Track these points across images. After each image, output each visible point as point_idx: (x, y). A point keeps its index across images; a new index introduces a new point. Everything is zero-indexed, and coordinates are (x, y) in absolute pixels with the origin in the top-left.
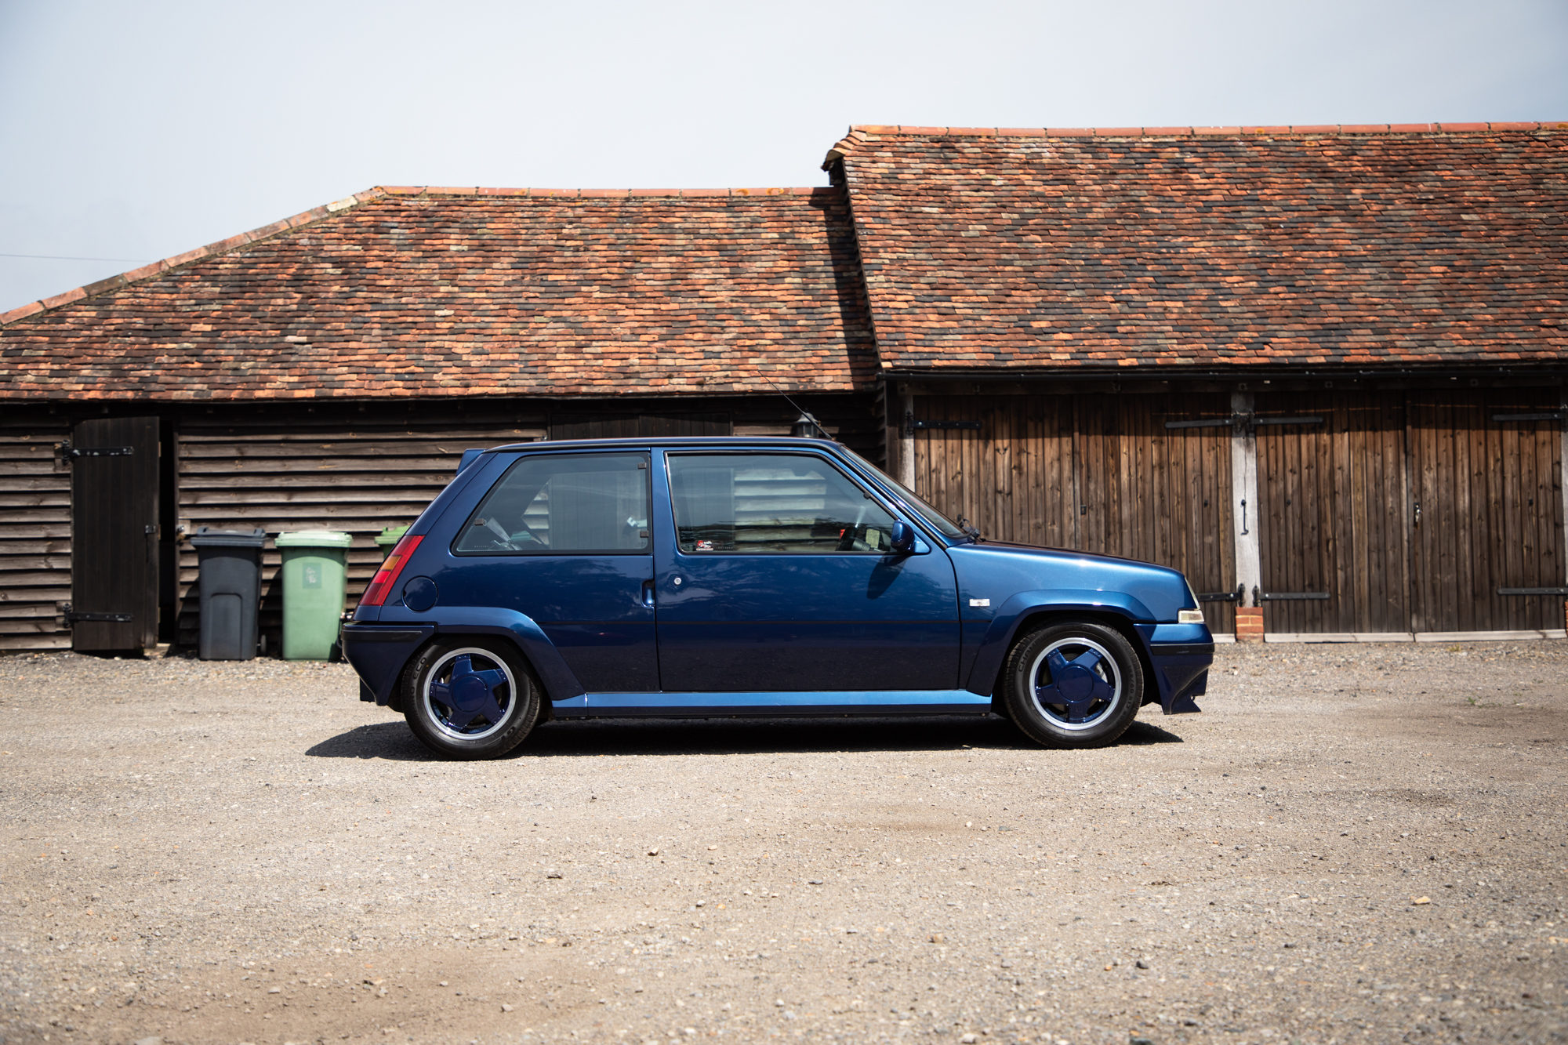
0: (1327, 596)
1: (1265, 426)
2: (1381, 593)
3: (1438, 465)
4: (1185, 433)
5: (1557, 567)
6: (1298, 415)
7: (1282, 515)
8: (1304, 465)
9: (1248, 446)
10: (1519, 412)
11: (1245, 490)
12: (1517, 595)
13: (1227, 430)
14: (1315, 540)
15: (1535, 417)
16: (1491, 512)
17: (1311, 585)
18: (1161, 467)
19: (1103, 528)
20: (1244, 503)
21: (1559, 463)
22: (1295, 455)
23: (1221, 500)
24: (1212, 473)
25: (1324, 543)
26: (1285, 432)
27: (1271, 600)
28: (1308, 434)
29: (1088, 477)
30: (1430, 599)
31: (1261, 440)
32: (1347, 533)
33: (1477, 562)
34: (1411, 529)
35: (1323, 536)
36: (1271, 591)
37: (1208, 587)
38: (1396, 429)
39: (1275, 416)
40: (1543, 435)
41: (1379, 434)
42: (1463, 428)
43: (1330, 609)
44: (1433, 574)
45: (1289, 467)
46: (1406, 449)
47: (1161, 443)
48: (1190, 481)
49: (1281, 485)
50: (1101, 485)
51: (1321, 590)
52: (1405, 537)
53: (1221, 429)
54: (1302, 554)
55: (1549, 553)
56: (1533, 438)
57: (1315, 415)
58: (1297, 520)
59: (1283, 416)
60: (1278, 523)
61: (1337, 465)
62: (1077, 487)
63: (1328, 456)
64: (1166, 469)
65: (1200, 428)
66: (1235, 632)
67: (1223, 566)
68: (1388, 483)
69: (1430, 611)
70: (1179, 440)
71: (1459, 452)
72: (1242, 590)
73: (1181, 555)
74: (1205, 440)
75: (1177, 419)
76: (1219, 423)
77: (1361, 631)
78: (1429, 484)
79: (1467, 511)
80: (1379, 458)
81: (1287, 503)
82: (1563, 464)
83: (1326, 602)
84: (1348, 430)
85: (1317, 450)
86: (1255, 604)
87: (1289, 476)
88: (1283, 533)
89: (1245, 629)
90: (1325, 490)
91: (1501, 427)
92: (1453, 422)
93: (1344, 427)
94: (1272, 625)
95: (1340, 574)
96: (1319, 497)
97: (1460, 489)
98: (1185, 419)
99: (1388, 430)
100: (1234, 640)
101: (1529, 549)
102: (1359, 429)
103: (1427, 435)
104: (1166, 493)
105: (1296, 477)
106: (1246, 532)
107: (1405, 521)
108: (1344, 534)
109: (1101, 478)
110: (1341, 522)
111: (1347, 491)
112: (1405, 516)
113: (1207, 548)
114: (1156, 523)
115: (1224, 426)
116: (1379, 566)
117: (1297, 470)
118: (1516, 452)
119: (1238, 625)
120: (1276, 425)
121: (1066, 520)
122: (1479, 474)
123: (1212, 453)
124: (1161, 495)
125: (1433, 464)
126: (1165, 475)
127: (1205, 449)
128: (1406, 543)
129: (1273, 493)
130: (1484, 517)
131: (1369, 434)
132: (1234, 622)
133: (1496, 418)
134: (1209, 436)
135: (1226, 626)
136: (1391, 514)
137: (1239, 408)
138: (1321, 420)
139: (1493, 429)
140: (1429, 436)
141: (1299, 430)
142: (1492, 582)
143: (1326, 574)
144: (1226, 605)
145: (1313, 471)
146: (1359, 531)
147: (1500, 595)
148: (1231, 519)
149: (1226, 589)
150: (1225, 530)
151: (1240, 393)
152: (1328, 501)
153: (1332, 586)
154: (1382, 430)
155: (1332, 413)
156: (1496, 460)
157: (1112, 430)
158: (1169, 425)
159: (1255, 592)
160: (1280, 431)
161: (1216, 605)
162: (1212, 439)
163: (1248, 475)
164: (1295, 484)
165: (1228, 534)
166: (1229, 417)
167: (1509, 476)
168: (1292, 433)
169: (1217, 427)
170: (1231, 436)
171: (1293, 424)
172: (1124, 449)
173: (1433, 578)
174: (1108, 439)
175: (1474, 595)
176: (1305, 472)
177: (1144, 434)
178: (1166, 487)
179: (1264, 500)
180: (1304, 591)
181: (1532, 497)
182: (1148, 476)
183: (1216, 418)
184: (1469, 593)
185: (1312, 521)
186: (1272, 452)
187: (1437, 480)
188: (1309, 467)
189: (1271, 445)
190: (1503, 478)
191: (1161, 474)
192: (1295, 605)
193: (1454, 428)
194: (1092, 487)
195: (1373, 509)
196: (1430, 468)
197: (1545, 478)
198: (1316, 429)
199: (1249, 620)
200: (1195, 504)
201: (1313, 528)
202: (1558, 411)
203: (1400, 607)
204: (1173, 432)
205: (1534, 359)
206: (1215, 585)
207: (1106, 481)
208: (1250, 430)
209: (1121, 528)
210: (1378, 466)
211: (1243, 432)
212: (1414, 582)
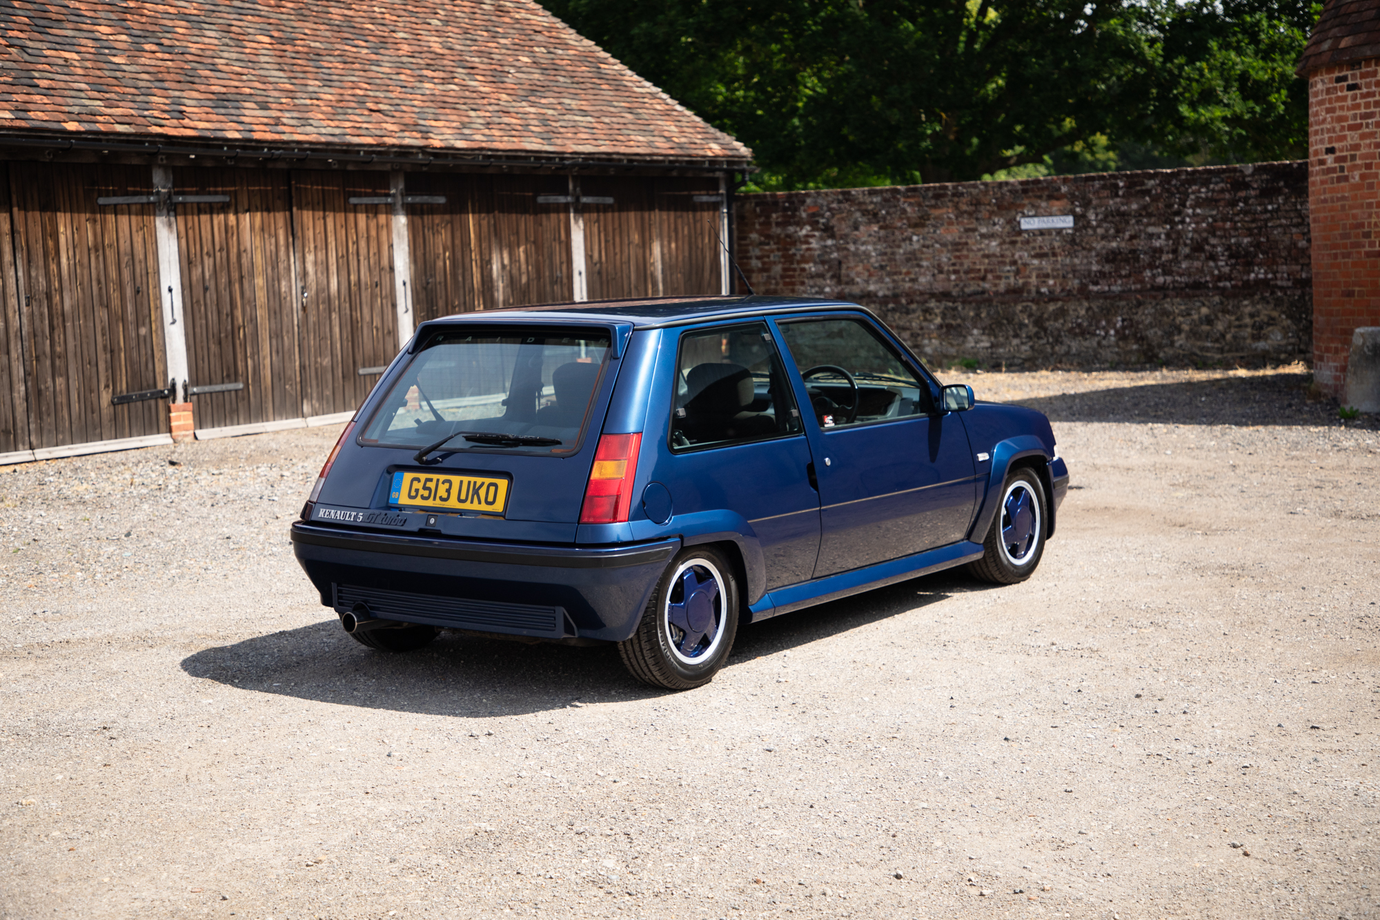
0: (241, 386)
1: (184, 204)
2: (280, 379)
3: (316, 247)
4: (116, 210)
5: (395, 346)
6: (209, 193)
7: (202, 302)
8: (217, 248)
9: (170, 225)
10: (367, 195)
11: (170, 275)
12: (371, 375)
13: (151, 208)
14: (229, 327)
15: (376, 200)
16: (352, 294)
17: (228, 376)
18: (97, 250)
19: (47, 322)
20: (170, 290)
21: (392, 245)
22: (210, 237)
23: (151, 287)
24: (142, 257)
25: (236, 331)
26: (200, 212)
27: (198, 394)
28: (218, 214)
29: (29, 262)
30: (314, 383)
31: (181, 219)
32: (254, 320)
33: (345, 343)
34: (300, 313)
35: (236, 323)
36: (197, 385)
37: (144, 384)
38: (284, 210)
39: (191, 193)
40: (382, 218)
41: (272, 214)
42: (330, 211)
43: (243, 399)
44: (316, 358)
45: (205, 250)
46: (292, 230)
47: (95, 221)
48: (123, 265)
49: (200, 270)
50: (42, 272)
51: (236, 381)
52: (296, 322)
53: (146, 206)
54: (220, 343)
55: (389, 333)
56: (375, 221)
57: (224, 193)
58: (214, 308)
59: (197, 193)
60: (200, 311)
61: (242, 248)
62: (20, 274)
63: (235, 238)
64: (101, 252)
65: (128, 205)
66: (170, 431)
67: (156, 360)
68: (281, 266)
69: (315, 395)
70: (111, 218)
71: (329, 234)
72: (174, 385)
73: (120, 349)
74: (133, 218)
75: (107, 195)
76: (144, 199)
77: (267, 420)
78: (310, 268)
79: (336, 294)
80: (273, 240)
81: (206, 289)
82: (395, 247)
83: (240, 393)
84: (248, 210)
85: (226, 232)
86: (185, 400)
87: (206, 258)
88: (204, 322)
89: (179, 428)
90: (235, 275)
91: (355, 209)
92: (324, 205)
93: (246, 207)
94: (200, 422)
95: (250, 362)
96: (230, 282)
97: (331, 271)
98: (115, 194)
99: (279, 211)
100: (171, 441)
101: (377, 330)
102: (257, 210)
103: (307, 216)
104: (103, 279)
105: (211, 260)
106: (174, 322)
107: (295, 305)
108: (251, 320)
109: (41, 263)
110: (248, 309)
111: (252, 275)
112: (294, 301)
113: (142, 339)
114: (96, 314)
115: (149, 203)
116: (278, 352)
117: (212, 252)
118: (365, 235)
119: (173, 424)
120: (192, 203)
121: (10, 314)
122: (343, 256)
123: (141, 233)
124: (99, 282)
125: (312, 246)
126: (101, 258)
127: (134, 229)
128: (296, 328)
129: (194, 278)
130: (347, 299)
131: (265, 214)
132: (169, 420)
133: (353, 200)
134: (137, 214)
135: (162, 426)
136: (285, 298)
137: (161, 182)
138: (227, 199)
139: (350, 212)
140: (308, 218)
141: (211, 209)
142: (354, 362)
143: (239, 363)
144: (161, 402)
145: (224, 253)
146: (261, 316)
147: (360, 375)
148: (159, 308)
149: (160, 386)
150: (156, 321)
151: (160, 166)
152: (237, 286)
153: (245, 375)
154: (274, 211)
155: (235, 192)
156: (353, 243)
157: (49, 206)
158: (102, 201)
159: (185, 387)
160: (196, 211)
161: (153, 402)
162: (140, 218)
163: (172, 258)
164: (211, 268)
165: (159, 324)
166: (152, 194)
167: (362, 258)
168: (205, 213)
169: (142, 204)
170: (155, 215)
171: (205, 203)
172: (62, 229)
173: (316, 362)
174: (47, 215)
175: (343, 377)
176: (218, 254)
177: (79, 212)
178: (102, 273)
179: (188, 286)
180: (223, 382)
181: (377, 279)
182: (86, 261)
183: (141, 194)
184: (340, 375)
185: (226, 309)
186: (190, 232)
187: (316, 263)
188: (221, 250)
189: (190, 224)
190: (359, 261)
191: (97, 257)
192: (217, 397)
193: (324, 211)
194: (33, 274)
195: (271, 294)
196: (310, 251)
197: (385, 262)
198: (224, 208)
199: (182, 416)
200: (129, 292)
201: (227, 315)
202: (388, 195)
203: (294, 393)
204: (103, 210)
205: (383, 145)
206: (151, 382)
207: (46, 266)
208: (173, 209)
209: (64, 321)
210: (273, 248)
211: (165, 211)
212: (302, 367)
